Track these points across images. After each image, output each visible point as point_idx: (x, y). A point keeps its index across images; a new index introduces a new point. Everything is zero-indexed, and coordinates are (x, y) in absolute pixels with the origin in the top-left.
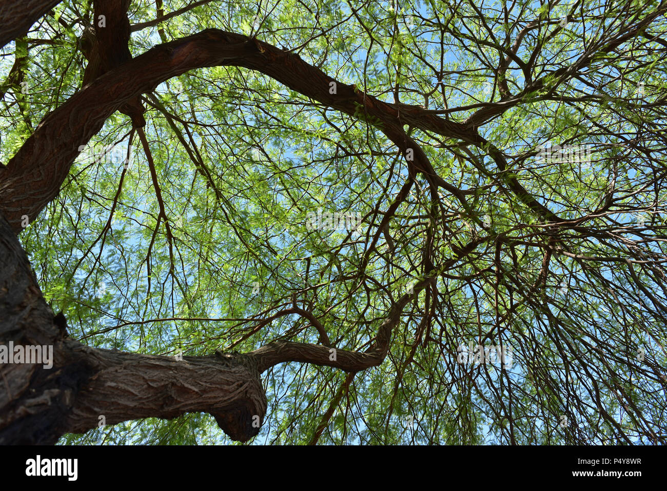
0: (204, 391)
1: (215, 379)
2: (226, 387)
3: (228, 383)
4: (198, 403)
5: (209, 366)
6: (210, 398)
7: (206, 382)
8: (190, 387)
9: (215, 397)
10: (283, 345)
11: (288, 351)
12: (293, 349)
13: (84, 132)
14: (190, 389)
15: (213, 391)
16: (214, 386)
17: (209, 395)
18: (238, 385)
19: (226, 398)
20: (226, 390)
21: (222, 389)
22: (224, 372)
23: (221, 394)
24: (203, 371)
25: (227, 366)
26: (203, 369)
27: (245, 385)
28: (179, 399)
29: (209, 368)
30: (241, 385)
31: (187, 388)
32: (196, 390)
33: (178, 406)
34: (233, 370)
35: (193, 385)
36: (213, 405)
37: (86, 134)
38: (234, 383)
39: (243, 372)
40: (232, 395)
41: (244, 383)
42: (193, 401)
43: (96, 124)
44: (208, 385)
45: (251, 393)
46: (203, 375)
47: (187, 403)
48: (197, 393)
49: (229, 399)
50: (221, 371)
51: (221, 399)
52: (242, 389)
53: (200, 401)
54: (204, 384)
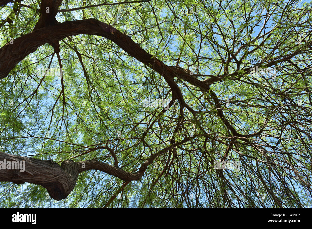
0: (36, 175)
1: (43, 171)
2: (48, 176)
3: (49, 174)
4: (32, 180)
5: (42, 165)
6: (38, 179)
7: (38, 171)
8: (29, 172)
9: (41, 179)
10: (94, 162)
11: (96, 165)
12: (98, 164)
13: (26, 51)
14: (29, 173)
15: (40, 176)
16: (41, 174)
17: (38, 177)
18: (54, 176)
19: (47, 180)
20: (47, 177)
21: (45, 176)
22: (49, 169)
23: (45, 178)
24: (37, 167)
25: (51, 166)
26: (38, 165)
27: (58, 176)
28: (21, 176)
29: (41, 166)
30: (56, 176)
31: (27, 172)
32: (32, 174)
33: (21, 179)
34: (54, 169)
35: (31, 172)
36: (39, 182)
37: (27, 52)
38: (52, 174)
39: (58, 170)
40: (50, 179)
41: (58, 175)
42: (29, 179)
43: (32, 49)
44: (38, 173)
45: (61, 180)
46: (37, 168)
47: (26, 179)
48: (32, 175)
49: (49, 181)
50: (47, 168)
51: (44, 180)
52: (56, 178)
53: (33, 179)
54: (36, 172)
